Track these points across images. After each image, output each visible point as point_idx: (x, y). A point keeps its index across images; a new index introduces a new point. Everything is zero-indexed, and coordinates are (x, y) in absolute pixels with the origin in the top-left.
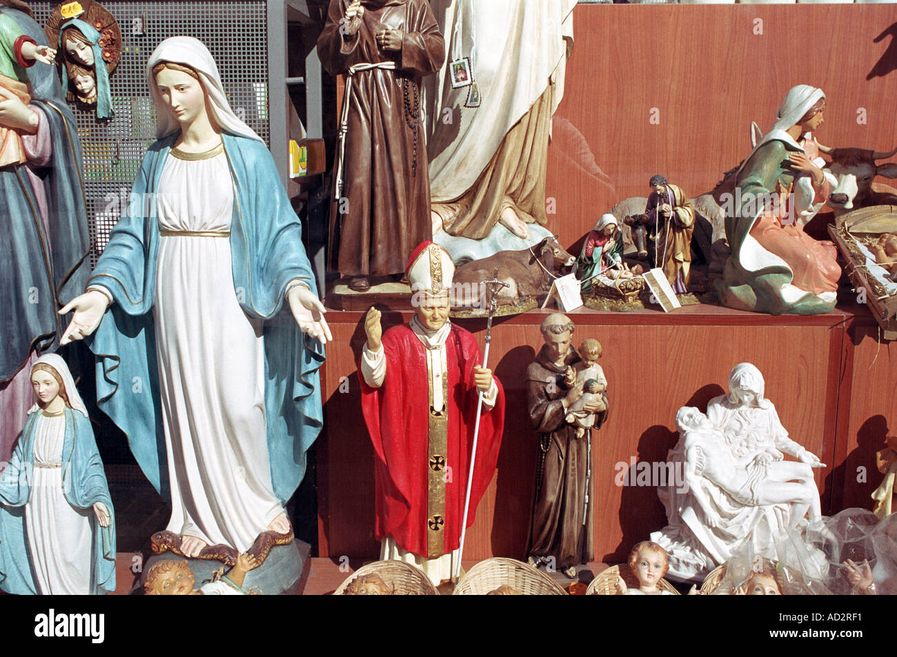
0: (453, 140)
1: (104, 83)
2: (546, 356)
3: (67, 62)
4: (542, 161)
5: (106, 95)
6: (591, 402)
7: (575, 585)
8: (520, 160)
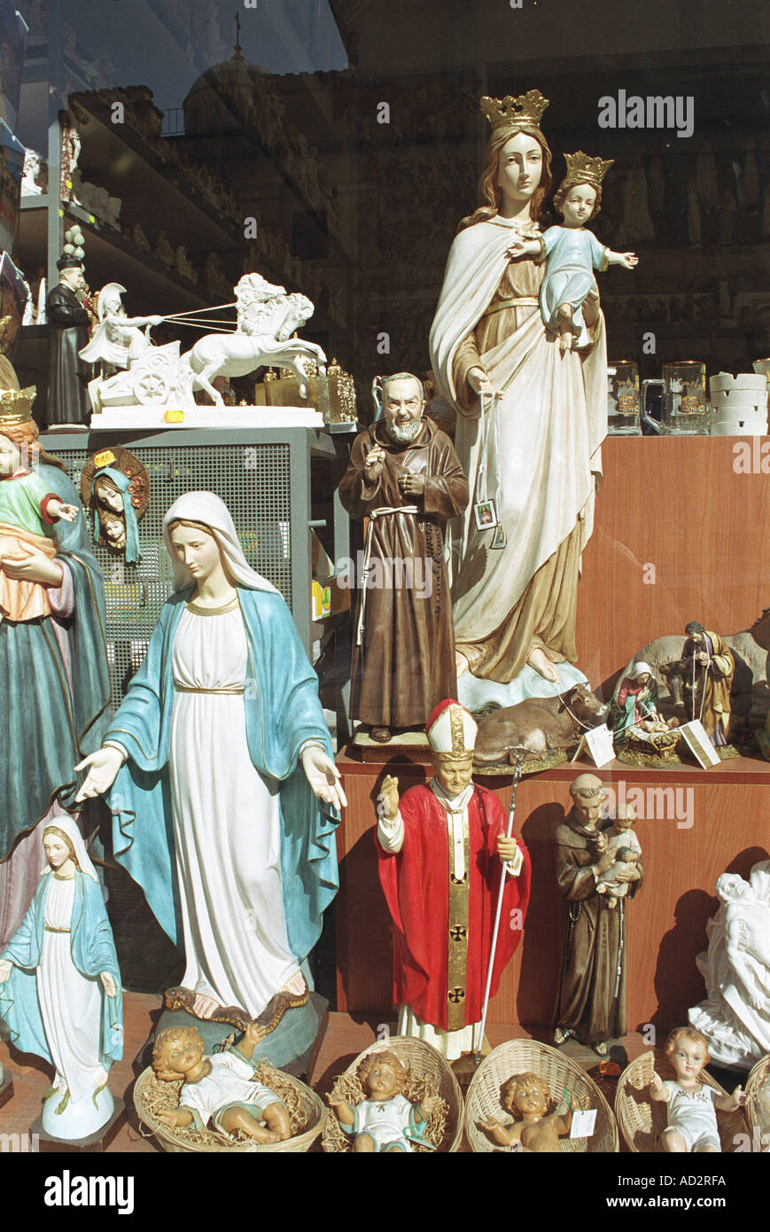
0: (479, 580)
1: (133, 528)
2: (577, 818)
3: (100, 509)
4: (571, 599)
5: (135, 540)
6: (624, 872)
7: (605, 1064)
8: (549, 599)
